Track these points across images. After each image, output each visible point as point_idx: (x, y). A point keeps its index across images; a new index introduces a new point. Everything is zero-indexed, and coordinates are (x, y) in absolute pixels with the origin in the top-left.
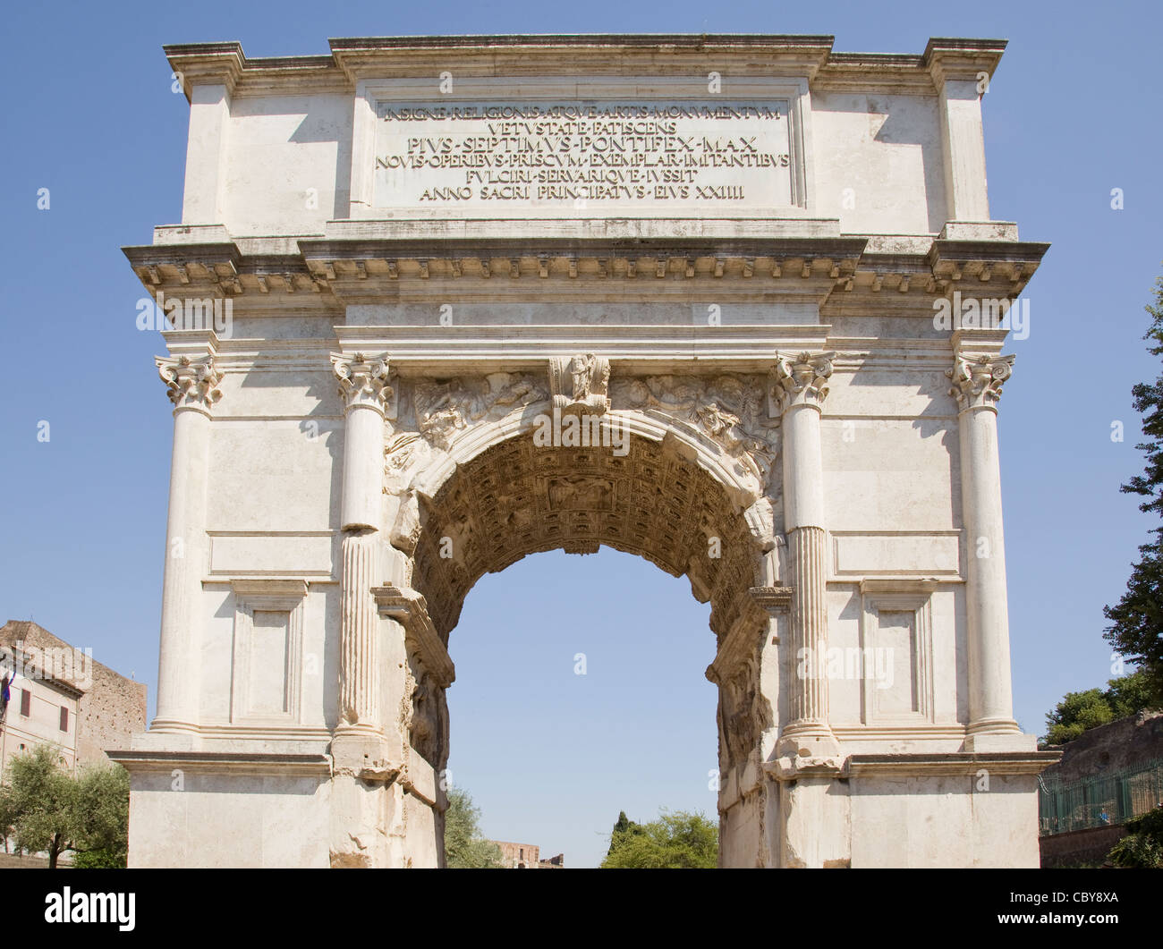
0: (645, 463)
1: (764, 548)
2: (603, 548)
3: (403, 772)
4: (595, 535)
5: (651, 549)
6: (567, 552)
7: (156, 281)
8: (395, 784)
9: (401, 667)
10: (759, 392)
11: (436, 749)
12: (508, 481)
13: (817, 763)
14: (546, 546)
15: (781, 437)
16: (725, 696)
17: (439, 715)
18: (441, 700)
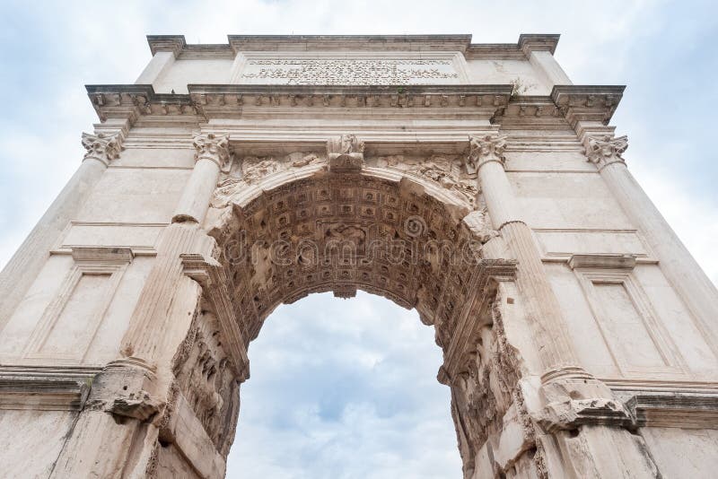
0: (387, 207)
1: (482, 240)
2: (359, 292)
3: (163, 413)
4: (354, 280)
5: (391, 288)
6: (336, 295)
7: (101, 103)
8: (151, 427)
9: (189, 314)
10: (459, 163)
11: (221, 432)
12: (298, 223)
13: (597, 406)
14: (321, 289)
15: (479, 182)
16: (457, 393)
17: (231, 403)
18: (235, 390)
